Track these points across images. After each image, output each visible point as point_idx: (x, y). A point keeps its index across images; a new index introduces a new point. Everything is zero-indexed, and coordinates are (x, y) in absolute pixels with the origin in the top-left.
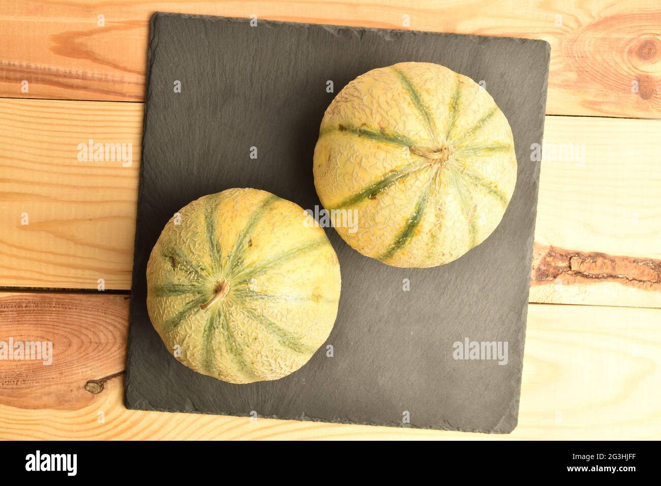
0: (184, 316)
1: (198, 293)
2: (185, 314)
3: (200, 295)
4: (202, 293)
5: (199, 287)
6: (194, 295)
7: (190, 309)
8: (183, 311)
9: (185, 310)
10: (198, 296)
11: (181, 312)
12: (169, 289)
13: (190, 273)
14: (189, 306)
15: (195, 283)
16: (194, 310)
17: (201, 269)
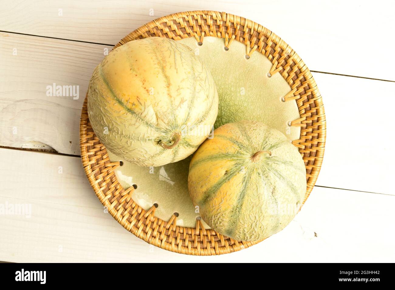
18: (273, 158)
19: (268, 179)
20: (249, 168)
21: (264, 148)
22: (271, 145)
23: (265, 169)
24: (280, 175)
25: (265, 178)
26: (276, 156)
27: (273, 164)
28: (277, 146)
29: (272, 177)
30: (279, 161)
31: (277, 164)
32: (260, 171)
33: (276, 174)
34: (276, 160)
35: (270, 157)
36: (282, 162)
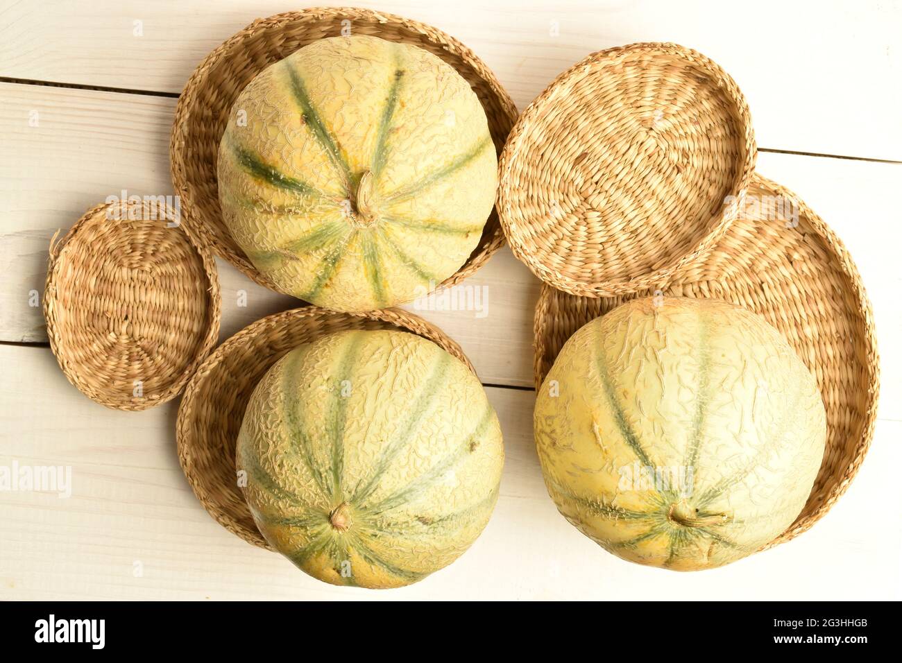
0: (378, 470)
1: (366, 507)
2: (376, 472)
3: (363, 505)
4: (361, 509)
5: (368, 514)
6: (371, 503)
7: (370, 484)
8: (379, 477)
9: (377, 479)
10: (365, 503)
11: (383, 472)
12: (413, 493)
13: (389, 525)
14: (374, 486)
15: (376, 517)
16: (365, 484)
17: (376, 536)
18: (359, 488)
19: (394, 525)
20: (352, 544)
21: (328, 489)
22: (330, 468)
23: (372, 519)
24: (400, 496)
25: (389, 529)
26: (358, 481)
27: (371, 499)
28: (339, 459)
29: (395, 516)
30: (370, 480)
31: (375, 492)
32: (371, 531)
33: (393, 504)
34: (367, 487)
35: (353, 496)
36: (378, 476)
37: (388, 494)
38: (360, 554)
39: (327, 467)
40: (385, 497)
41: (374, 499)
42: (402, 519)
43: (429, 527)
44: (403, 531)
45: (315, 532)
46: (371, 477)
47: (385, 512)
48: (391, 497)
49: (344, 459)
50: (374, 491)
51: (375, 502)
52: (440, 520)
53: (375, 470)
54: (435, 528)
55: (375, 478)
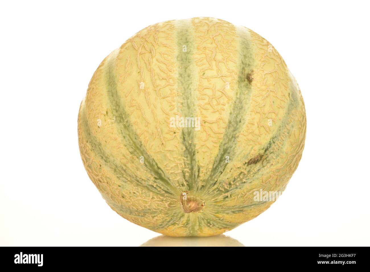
37: (211, 166)
38: (228, 214)
39: (152, 178)
40: (210, 170)
41: (203, 176)
42: (236, 174)
43: (261, 162)
44: (244, 180)
45: (185, 222)
46: (188, 164)
47: (219, 179)
48: (214, 167)
49: (159, 166)
50: (199, 171)
51: (206, 178)
52: (266, 151)
53: (187, 157)
54: (266, 159)
55: (192, 163)
